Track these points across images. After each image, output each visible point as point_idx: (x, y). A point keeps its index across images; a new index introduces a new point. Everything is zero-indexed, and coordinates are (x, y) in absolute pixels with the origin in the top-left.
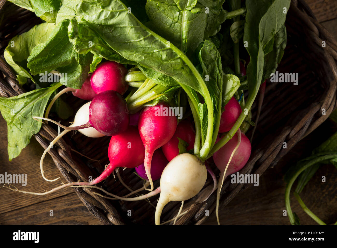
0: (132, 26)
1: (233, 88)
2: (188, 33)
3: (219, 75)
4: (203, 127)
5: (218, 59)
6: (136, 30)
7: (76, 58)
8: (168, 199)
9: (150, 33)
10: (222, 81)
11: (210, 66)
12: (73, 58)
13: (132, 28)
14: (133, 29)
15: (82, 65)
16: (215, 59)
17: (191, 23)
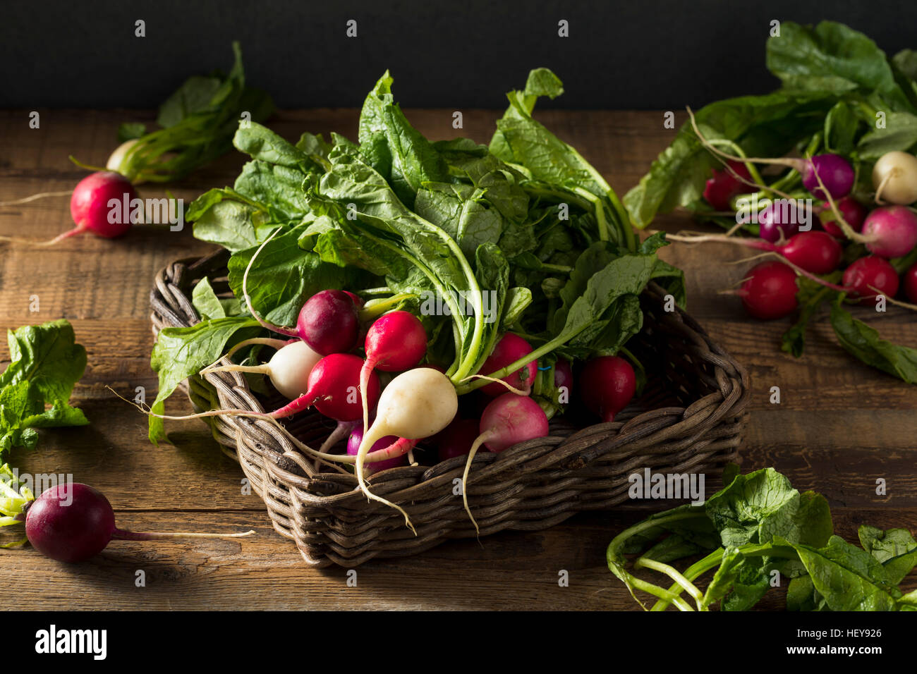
0: (390, 201)
1: (519, 303)
2: (467, 227)
3: (502, 282)
4: (464, 348)
5: (505, 268)
6: (394, 206)
7: (300, 268)
8: (385, 422)
9: (413, 215)
10: (505, 293)
11: (490, 272)
12: (296, 269)
13: (388, 203)
14: (391, 205)
15: (306, 279)
16: (501, 266)
17: (473, 215)
